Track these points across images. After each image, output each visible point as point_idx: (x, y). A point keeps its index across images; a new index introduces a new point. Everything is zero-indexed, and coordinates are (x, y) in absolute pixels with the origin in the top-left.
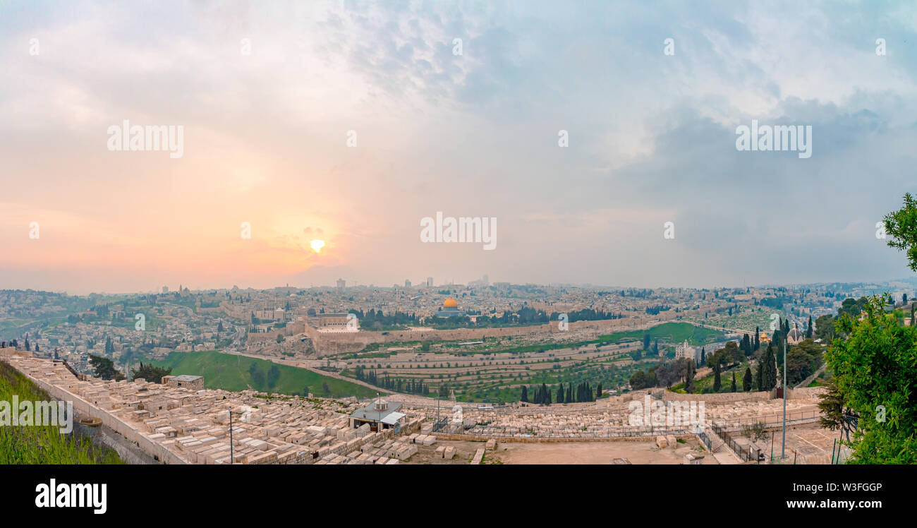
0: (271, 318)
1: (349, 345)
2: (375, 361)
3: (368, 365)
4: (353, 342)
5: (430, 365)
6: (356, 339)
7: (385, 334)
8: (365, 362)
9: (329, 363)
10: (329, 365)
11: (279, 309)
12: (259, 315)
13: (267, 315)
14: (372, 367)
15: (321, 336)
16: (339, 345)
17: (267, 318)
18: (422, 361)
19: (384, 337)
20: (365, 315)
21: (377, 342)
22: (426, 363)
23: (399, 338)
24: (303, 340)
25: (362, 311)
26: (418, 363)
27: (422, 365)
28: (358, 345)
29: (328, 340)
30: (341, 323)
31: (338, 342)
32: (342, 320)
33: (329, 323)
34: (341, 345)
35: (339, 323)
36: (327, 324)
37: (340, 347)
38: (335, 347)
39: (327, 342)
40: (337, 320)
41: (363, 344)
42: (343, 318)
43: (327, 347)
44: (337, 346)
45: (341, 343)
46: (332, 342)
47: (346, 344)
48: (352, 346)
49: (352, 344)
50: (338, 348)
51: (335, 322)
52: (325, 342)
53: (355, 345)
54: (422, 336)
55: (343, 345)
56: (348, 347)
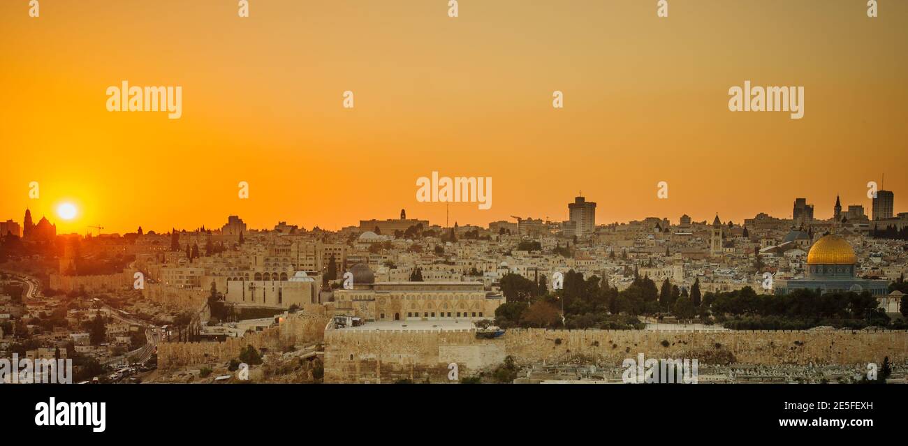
11: (301, 277)
16: (386, 368)
29: (352, 356)
30: (450, 310)
31: (385, 361)
32: (452, 301)
33: (410, 310)
34: (394, 370)
35: (443, 310)
36: (403, 313)
37: (392, 377)
38: (375, 376)
39: (349, 362)
40: (438, 302)
41: (465, 367)
42: (456, 294)
43: (349, 376)
44: (381, 373)
45: (395, 366)
46: (364, 361)
47: (411, 367)
48: (429, 373)
49: (428, 366)
50: (383, 378)
51: (430, 306)
52: (343, 359)
53: (437, 369)
54: (665, 345)
55: (402, 371)
56: (417, 377)
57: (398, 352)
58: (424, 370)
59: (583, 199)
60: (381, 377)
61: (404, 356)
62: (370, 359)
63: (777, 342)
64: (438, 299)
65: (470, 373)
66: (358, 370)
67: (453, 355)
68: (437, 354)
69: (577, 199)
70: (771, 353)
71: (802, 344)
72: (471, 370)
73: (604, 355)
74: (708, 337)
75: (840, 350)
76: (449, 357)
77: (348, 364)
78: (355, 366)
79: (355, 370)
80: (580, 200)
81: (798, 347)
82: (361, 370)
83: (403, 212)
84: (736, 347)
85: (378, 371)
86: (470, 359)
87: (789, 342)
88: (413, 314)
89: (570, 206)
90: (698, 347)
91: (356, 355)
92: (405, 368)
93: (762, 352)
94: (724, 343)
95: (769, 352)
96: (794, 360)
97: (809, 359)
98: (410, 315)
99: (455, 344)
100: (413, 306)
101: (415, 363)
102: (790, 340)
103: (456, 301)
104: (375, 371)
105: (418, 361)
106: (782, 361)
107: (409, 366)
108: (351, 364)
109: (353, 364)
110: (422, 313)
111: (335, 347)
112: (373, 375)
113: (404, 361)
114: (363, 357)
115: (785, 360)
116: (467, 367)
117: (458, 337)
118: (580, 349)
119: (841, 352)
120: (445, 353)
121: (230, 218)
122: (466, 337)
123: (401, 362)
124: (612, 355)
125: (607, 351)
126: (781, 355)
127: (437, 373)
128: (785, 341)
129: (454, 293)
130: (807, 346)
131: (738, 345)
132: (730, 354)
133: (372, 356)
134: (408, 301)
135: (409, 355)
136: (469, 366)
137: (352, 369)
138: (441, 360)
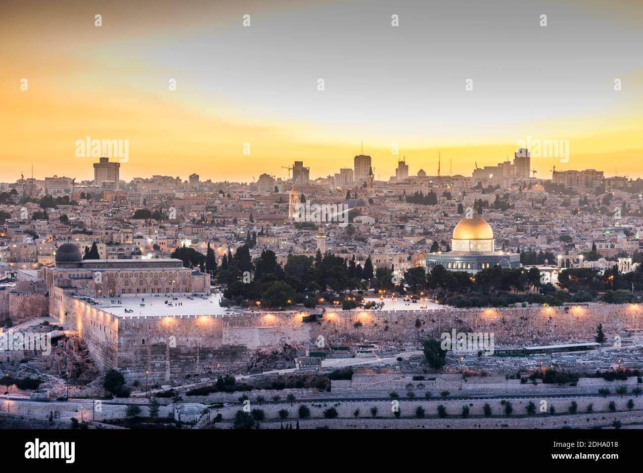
1: (204, 353)
2: (291, 399)
3: (271, 410)
4: (216, 345)
5: (454, 406)
7: (312, 318)
8: (260, 400)
9: (155, 406)
10: (154, 412)
14: (283, 415)
16: (175, 354)
18: (428, 397)
19: (308, 327)
21: (289, 343)
22: (442, 403)
25: (210, 254)
26: (417, 404)
27: (430, 407)
28: (234, 352)
29: (143, 340)
30: (160, 286)
32: (162, 278)
33: (123, 287)
34: (182, 352)
35: (153, 286)
36: (118, 290)
37: (180, 359)
38: (165, 359)
39: (141, 346)
40: (149, 279)
41: (246, 348)
42: (165, 272)
43: (141, 360)
44: (171, 356)
45: (182, 349)
46: (155, 345)
47: (198, 350)
48: (214, 354)
49: (213, 348)
50: (172, 361)
51: (141, 284)
52: (135, 344)
53: (221, 351)
54: (418, 324)
55: (189, 354)
56: (203, 358)
57: (186, 336)
58: (209, 352)
59: (107, 159)
60: (170, 359)
61: (191, 339)
62: (161, 343)
63: (508, 318)
64: (149, 276)
65: (250, 353)
66: (149, 354)
67: (236, 337)
68: (221, 337)
69: (102, 159)
70: (503, 328)
71: (526, 319)
72: (251, 350)
73: (366, 334)
74: (452, 315)
75: (555, 323)
76: (231, 339)
77: (140, 348)
78: (146, 349)
79: (146, 354)
80: (104, 160)
81: (523, 321)
82: (152, 354)
84: (475, 323)
85: (168, 354)
86: (250, 341)
87: (517, 318)
88: (127, 291)
89: (95, 165)
90: (444, 324)
91: (148, 340)
92: (192, 351)
93: (495, 327)
94: (465, 320)
95: (501, 326)
96: (521, 333)
97: (532, 332)
98: (124, 292)
99: (237, 327)
100: (126, 284)
101: (201, 346)
102: (517, 316)
103: (165, 278)
104: (165, 354)
105: (204, 343)
106: (511, 334)
107: (195, 348)
108: (143, 348)
109: (145, 348)
110: (135, 289)
111: (127, 333)
112: (163, 358)
113: (192, 344)
114: (154, 341)
115: (514, 334)
116: (248, 348)
117: (240, 321)
118: (346, 328)
119: (556, 324)
120: (228, 335)
122: (247, 320)
123: (188, 345)
124: (373, 333)
125: (369, 330)
126: (510, 329)
127: (221, 354)
128: (513, 317)
129: (164, 271)
130: (531, 320)
131: (476, 321)
132: (470, 329)
133: (162, 340)
134: (121, 279)
135: (196, 339)
136: (249, 346)
137: (144, 352)
138: (225, 342)
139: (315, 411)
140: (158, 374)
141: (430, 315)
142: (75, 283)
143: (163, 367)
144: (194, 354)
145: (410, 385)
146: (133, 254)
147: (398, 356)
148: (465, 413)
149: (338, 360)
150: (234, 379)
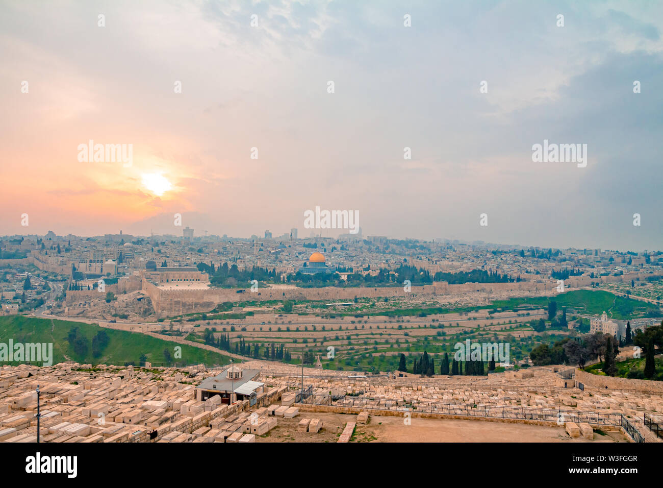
0: (98, 272)
1: (196, 305)
2: (228, 323)
3: (220, 328)
4: (201, 302)
5: (293, 327)
6: (205, 297)
7: (241, 291)
8: (215, 324)
9: (172, 326)
10: (171, 328)
12: (82, 268)
13: (93, 268)
14: (224, 330)
15: (163, 294)
16: (184, 305)
17: (93, 272)
18: (283, 323)
19: (239, 295)
20: (216, 270)
21: (231, 301)
22: (288, 326)
23: (257, 297)
24: (139, 300)
25: (213, 265)
26: (279, 326)
27: (284, 327)
28: (208, 304)
29: (171, 299)
30: (187, 278)
31: (184, 301)
32: (188, 275)
35: (185, 278)
36: (170, 280)
37: (186, 307)
39: (170, 302)
43: (170, 307)
45: (187, 303)
46: (176, 301)
47: (193, 303)
48: (200, 305)
51: (181, 277)
52: (168, 301)
53: (203, 304)
54: (284, 294)
55: (190, 305)
56: (196, 307)
57: (189, 298)
60: (182, 307)
61: (191, 299)
63: (320, 292)
65: (215, 305)
66: (173, 305)
67: (209, 298)
68: (203, 298)
69: (187, 228)
70: (318, 296)
74: (298, 291)
76: (207, 299)
80: (188, 228)
81: (326, 294)
82: (175, 305)
83: (121, 231)
85: (181, 305)
87: (324, 292)
88: (174, 280)
89: (184, 230)
91: (173, 299)
94: (303, 293)
98: (172, 280)
100: (174, 277)
101: (195, 302)
103: (190, 275)
109: (172, 302)
110: (177, 280)
111: (164, 296)
112: (179, 306)
113: (191, 301)
114: (176, 300)
118: (254, 296)
121: (49, 232)
133: (179, 299)
134: (172, 275)
135: (193, 299)
136: (215, 302)
137: (171, 304)
138: (205, 301)
139: (237, 328)
140: (177, 313)
141: (289, 291)
142: (152, 276)
143: (179, 310)
144: (192, 305)
145: (277, 318)
146: (185, 265)
147: (274, 307)
148: (297, 330)
149: (250, 308)
150: (206, 316)
